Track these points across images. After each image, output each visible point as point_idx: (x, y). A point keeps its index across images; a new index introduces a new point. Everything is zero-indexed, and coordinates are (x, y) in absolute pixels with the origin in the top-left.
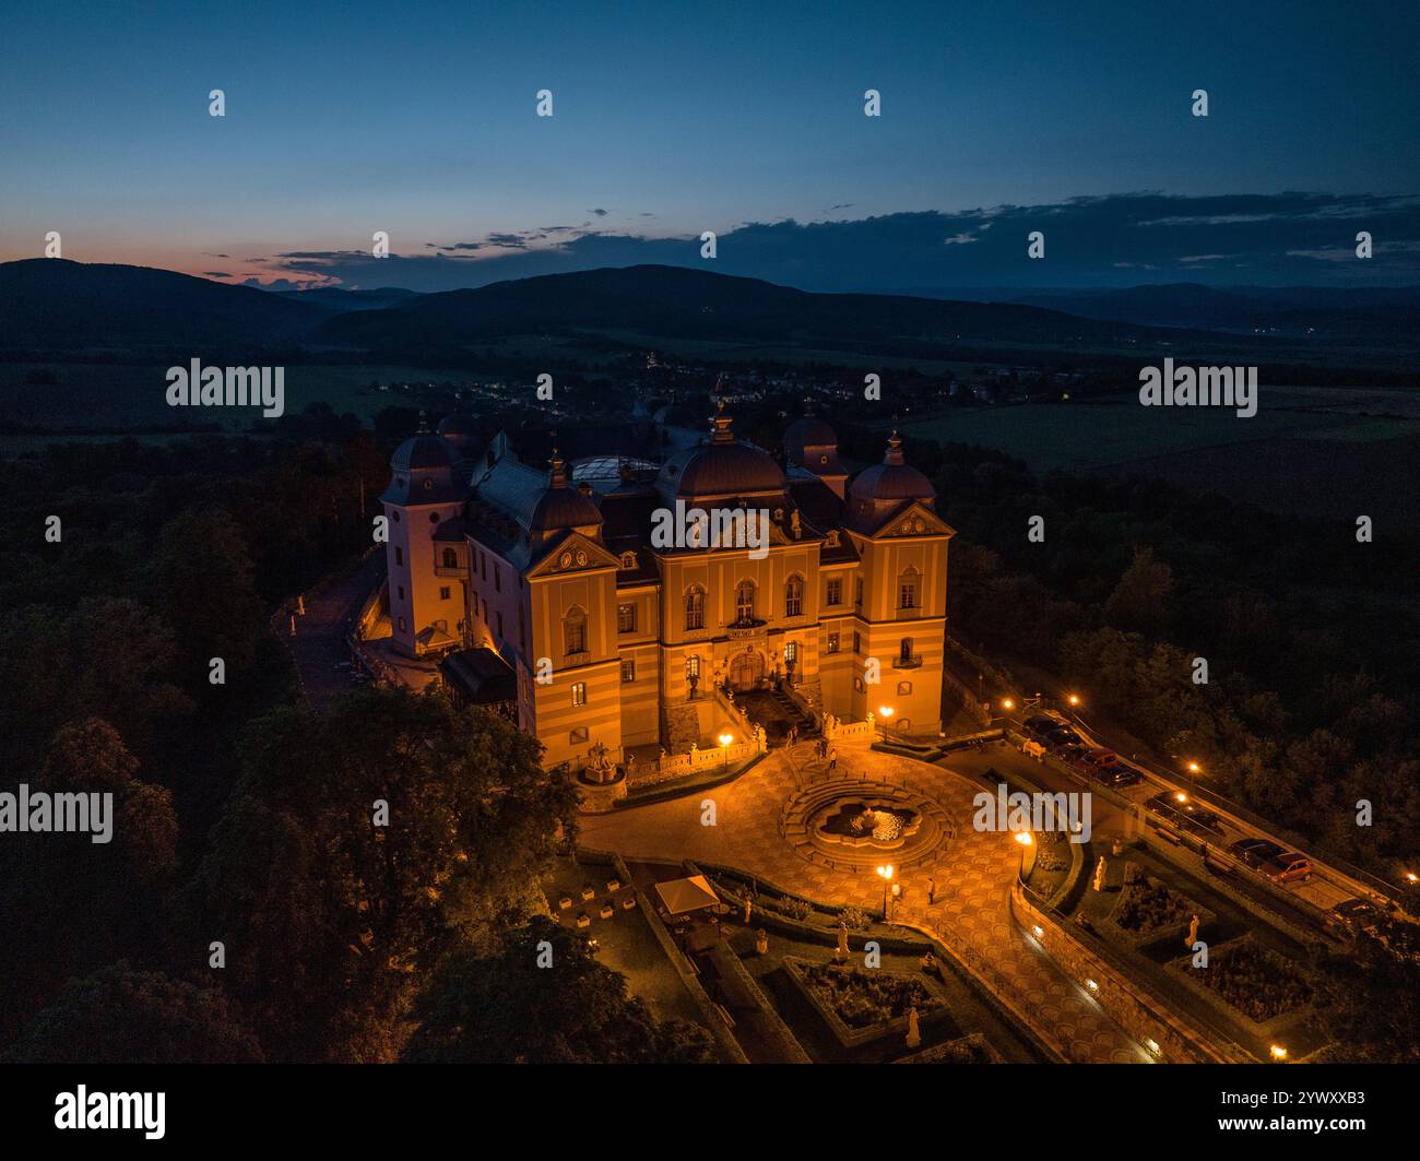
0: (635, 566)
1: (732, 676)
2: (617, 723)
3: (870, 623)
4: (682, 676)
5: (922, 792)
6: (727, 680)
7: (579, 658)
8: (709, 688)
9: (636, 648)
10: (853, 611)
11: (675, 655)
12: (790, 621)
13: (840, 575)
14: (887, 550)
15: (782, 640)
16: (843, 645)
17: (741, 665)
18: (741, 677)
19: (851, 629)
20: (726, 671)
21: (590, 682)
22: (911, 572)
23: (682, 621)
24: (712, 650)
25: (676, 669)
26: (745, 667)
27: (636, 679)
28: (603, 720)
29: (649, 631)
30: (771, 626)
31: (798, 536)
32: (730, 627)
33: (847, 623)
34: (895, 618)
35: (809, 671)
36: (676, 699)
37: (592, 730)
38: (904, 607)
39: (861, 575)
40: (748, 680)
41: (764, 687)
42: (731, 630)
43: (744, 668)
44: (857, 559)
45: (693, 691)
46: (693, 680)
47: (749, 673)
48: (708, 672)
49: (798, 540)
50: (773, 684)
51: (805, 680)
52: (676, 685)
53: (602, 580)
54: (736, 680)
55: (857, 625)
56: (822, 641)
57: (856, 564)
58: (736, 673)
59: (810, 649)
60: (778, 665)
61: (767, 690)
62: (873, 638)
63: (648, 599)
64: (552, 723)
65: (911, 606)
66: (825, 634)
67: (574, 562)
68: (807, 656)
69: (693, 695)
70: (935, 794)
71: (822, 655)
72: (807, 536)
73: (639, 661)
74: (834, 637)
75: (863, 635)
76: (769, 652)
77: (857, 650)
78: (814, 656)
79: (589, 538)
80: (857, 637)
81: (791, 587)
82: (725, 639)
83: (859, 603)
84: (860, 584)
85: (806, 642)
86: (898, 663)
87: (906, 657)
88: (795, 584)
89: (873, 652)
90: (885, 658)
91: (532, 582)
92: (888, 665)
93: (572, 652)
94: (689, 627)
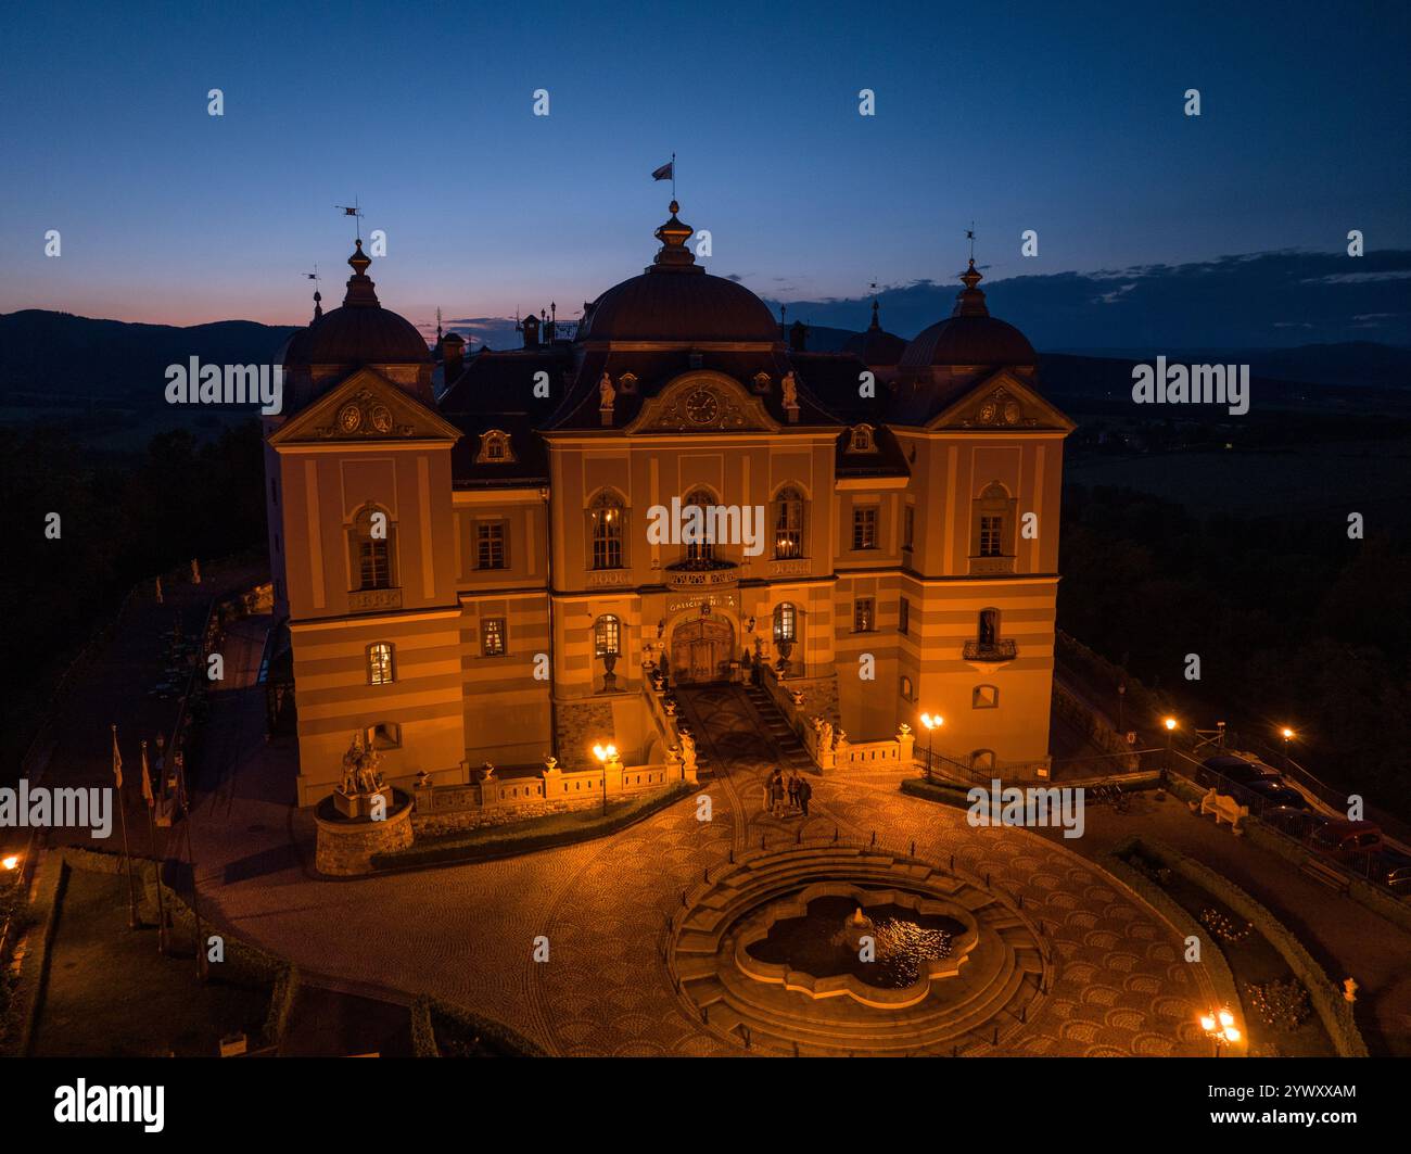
0: (507, 457)
1: (676, 657)
2: (456, 722)
3: (923, 578)
4: (586, 648)
5: (988, 881)
6: (663, 659)
7: (381, 598)
8: (635, 673)
9: (507, 597)
10: (899, 563)
11: (572, 610)
12: (778, 568)
13: (875, 499)
14: (953, 452)
15: (766, 599)
16: (881, 620)
17: (692, 637)
18: (693, 659)
19: (895, 595)
20: (662, 646)
21: (403, 644)
22: (995, 493)
23: (587, 556)
24: (637, 606)
25: (576, 636)
26: (701, 642)
27: (510, 651)
28: (430, 712)
29: (532, 571)
30: (747, 573)
31: (793, 417)
32: (671, 568)
33: (886, 583)
34: (968, 572)
35: (813, 657)
36: (574, 689)
37: (408, 729)
38: (984, 554)
39: (911, 499)
40: (706, 665)
41: (736, 678)
42: (671, 573)
43: (697, 643)
44: (903, 471)
45: (610, 677)
46: (610, 659)
47: (707, 651)
48: (633, 645)
49: (793, 424)
50: (747, 673)
51: (810, 672)
52: (576, 663)
53: (423, 462)
54: (683, 664)
55: (904, 585)
56: (840, 609)
57: (901, 483)
58: (684, 652)
59: (818, 619)
60: (758, 641)
61: (738, 684)
62: (928, 606)
63: (530, 513)
64: (329, 710)
65: (996, 553)
66: (849, 598)
67: (365, 423)
68: (811, 631)
69: (610, 684)
70: (1014, 888)
71: (840, 634)
72: (809, 419)
73: (514, 620)
74: (865, 606)
75: (914, 601)
76: (742, 617)
77: (904, 630)
78: (826, 631)
79: (401, 388)
80: (905, 609)
81: (785, 507)
82: (662, 588)
83: (908, 548)
84: (910, 514)
85: (811, 607)
86: (973, 652)
87: (988, 643)
88: (791, 505)
89: (928, 630)
90: (946, 642)
91: (282, 450)
92: (955, 654)
93: (367, 586)
94: (599, 565)
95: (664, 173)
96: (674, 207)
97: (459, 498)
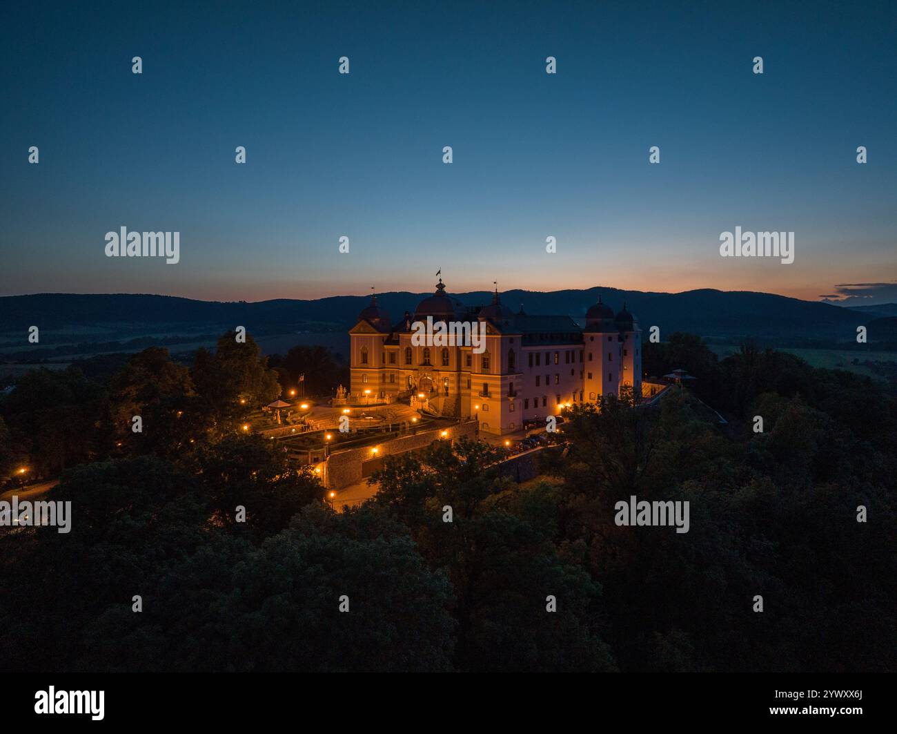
1: (420, 386)
7: (365, 365)
9: (395, 370)
12: (443, 368)
21: (369, 375)
22: (486, 351)
23: (405, 361)
24: (413, 373)
30: (436, 368)
32: (420, 365)
34: (480, 372)
38: (485, 368)
42: (420, 367)
45: (409, 390)
46: (410, 386)
48: (412, 383)
53: (373, 338)
54: (423, 389)
63: (397, 351)
64: (355, 386)
65: (488, 368)
67: (364, 330)
69: (408, 392)
74: (469, 381)
76: (433, 379)
81: (444, 353)
82: (419, 370)
87: (485, 393)
88: (446, 352)
89: (473, 387)
90: (476, 391)
91: (351, 335)
92: (477, 394)
93: (364, 362)
94: (408, 363)
95: (439, 272)
96: (440, 280)
97: (385, 346)
